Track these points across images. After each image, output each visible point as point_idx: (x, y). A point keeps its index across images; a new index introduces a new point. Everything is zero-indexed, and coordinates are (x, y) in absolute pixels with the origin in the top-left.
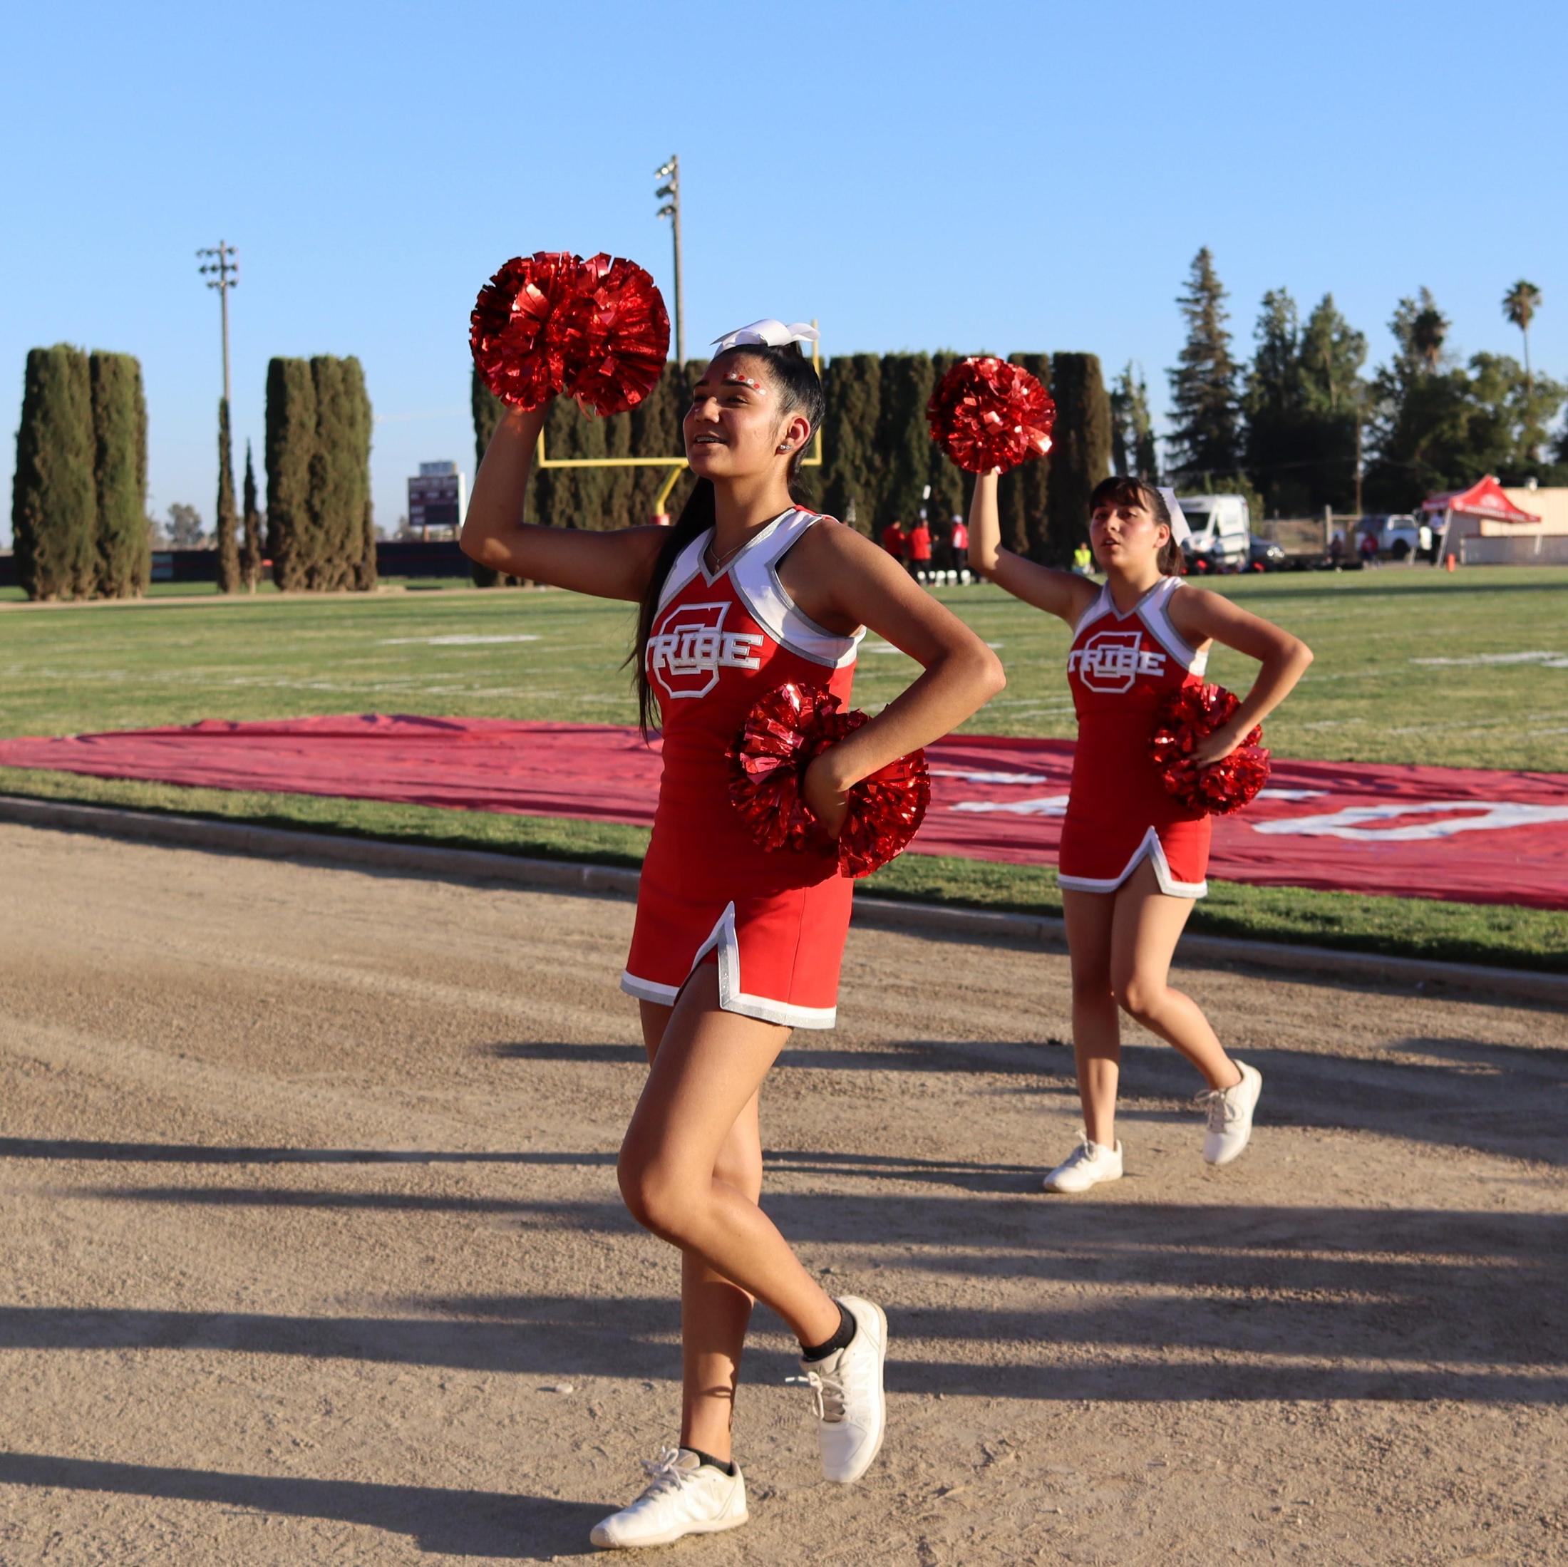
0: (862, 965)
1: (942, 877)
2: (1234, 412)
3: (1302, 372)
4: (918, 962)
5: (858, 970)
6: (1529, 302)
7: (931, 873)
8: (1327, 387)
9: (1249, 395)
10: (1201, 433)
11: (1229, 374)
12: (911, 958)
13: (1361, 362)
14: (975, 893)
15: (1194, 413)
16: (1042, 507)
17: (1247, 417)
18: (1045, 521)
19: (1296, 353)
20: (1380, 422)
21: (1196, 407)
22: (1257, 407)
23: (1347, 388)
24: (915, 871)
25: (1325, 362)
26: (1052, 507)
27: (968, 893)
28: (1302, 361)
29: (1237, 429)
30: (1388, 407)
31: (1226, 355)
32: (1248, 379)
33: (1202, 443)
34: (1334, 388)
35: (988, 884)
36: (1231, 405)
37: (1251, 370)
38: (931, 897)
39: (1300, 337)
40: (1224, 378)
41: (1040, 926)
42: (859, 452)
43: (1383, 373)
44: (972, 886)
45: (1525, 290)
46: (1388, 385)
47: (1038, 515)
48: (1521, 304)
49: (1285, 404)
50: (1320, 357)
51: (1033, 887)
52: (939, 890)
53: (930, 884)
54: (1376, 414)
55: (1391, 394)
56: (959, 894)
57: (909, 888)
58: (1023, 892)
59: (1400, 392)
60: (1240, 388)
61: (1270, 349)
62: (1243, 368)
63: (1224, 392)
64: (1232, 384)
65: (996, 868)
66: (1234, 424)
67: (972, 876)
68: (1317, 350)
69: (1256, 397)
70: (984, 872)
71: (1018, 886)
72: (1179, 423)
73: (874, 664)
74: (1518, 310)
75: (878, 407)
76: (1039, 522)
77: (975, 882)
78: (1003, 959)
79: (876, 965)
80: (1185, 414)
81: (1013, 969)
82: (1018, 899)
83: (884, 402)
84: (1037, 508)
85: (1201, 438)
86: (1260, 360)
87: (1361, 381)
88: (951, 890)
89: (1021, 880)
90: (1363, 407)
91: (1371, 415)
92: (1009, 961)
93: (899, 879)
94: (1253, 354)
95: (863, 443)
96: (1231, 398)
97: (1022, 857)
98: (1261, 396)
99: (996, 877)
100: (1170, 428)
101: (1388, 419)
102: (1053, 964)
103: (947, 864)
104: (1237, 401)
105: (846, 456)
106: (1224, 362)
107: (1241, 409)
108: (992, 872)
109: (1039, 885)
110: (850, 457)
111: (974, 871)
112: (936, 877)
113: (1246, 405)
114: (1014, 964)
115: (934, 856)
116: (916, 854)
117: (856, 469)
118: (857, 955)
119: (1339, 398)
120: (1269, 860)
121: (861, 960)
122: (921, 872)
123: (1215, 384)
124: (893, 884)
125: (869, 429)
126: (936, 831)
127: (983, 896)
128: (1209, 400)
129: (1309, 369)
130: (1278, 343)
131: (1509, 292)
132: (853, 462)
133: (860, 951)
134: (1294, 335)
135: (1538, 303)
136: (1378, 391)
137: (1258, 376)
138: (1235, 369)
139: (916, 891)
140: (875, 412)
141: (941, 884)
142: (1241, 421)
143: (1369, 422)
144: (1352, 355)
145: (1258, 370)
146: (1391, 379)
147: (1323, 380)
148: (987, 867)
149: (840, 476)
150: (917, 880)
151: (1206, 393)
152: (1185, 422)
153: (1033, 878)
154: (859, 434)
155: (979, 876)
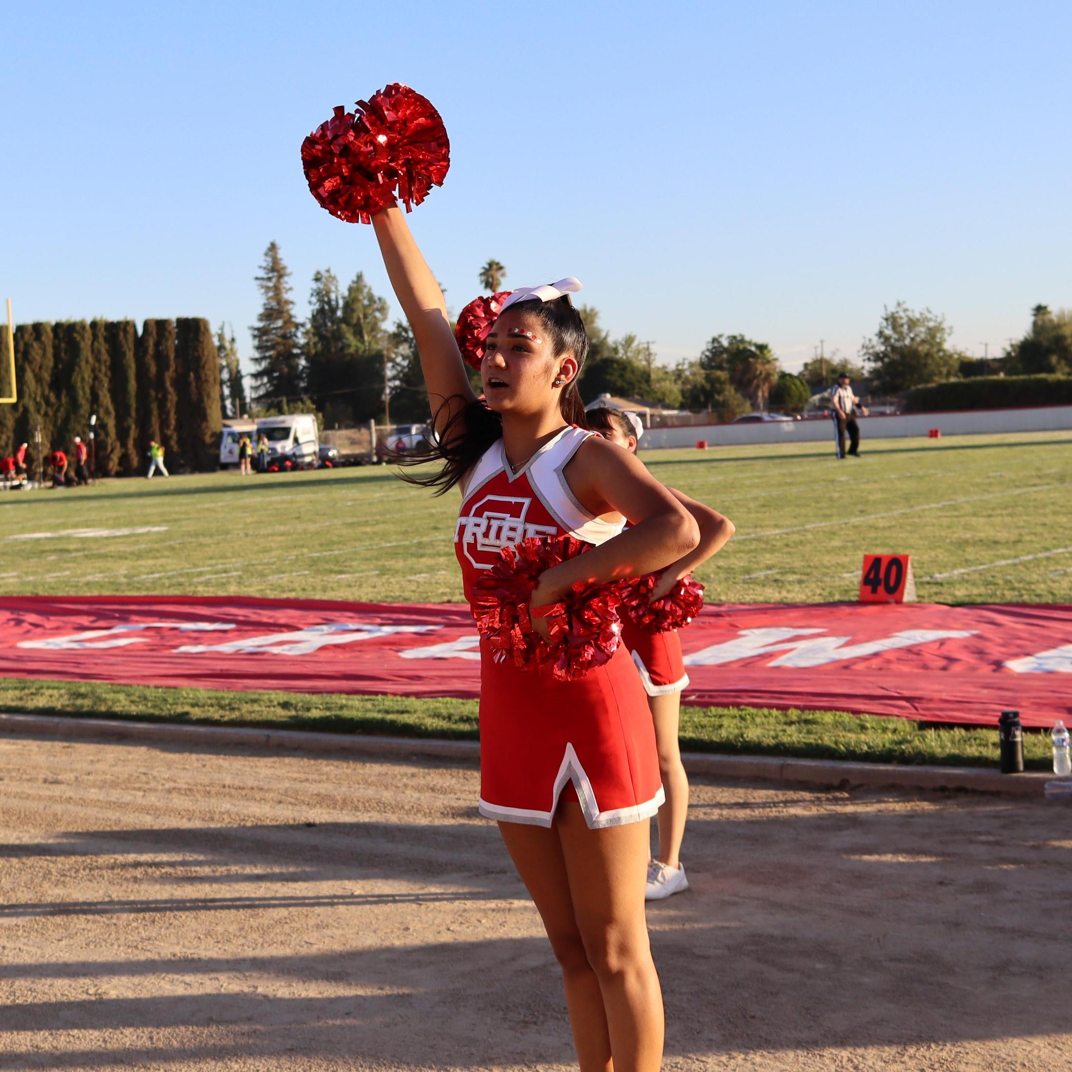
0: (145, 774)
1: (187, 704)
2: (298, 356)
3: (344, 326)
4: (185, 769)
5: (143, 778)
6: (498, 275)
7: (179, 702)
8: (362, 337)
9: (308, 344)
10: (275, 372)
11: (293, 330)
12: (179, 766)
13: (384, 319)
14: (215, 714)
15: (270, 357)
16: (172, 427)
17: (306, 359)
18: (175, 437)
19: (339, 313)
20: (399, 360)
21: (271, 353)
22: (313, 352)
23: (374, 337)
24: (165, 700)
25: (359, 319)
26: (179, 427)
27: (209, 714)
28: (345, 320)
29: (301, 367)
30: (404, 349)
31: (291, 317)
32: (306, 333)
33: (277, 377)
34: (366, 338)
35: (222, 707)
36: (296, 351)
37: (309, 326)
38: (182, 719)
39: (341, 303)
40: (290, 332)
41: (268, 736)
42: (39, 392)
43: (400, 326)
44: (211, 709)
45: (495, 267)
46: (404, 334)
47: (169, 432)
48: (492, 277)
49: (333, 350)
50: (355, 316)
51: (256, 707)
52: (187, 713)
53: (180, 710)
54: (397, 354)
55: (406, 340)
56: (203, 716)
57: (165, 713)
58: (251, 712)
59: (412, 339)
60: (302, 340)
61: (321, 311)
62: (303, 325)
63: (290, 342)
64: (296, 336)
65: (226, 695)
66: (298, 365)
67: (209, 702)
68: (353, 311)
69: (311, 343)
70: (217, 698)
71: (245, 708)
72: (260, 365)
73: (79, 546)
74: (490, 280)
75: (52, 360)
76: (170, 437)
77: (212, 705)
78: (247, 763)
79: (155, 773)
80: (264, 358)
81: (258, 770)
82: (248, 717)
83: (56, 356)
84: (168, 427)
85: (276, 374)
86: (314, 319)
87: (385, 332)
88: (196, 713)
89: (246, 703)
90: (388, 350)
91: (393, 356)
92: (252, 764)
93: (154, 706)
94: (310, 316)
95: (42, 385)
96: (296, 346)
97: (240, 685)
98: (315, 344)
99: (227, 702)
100: (255, 368)
101: (404, 358)
102: (285, 765)
103: (187, 694)
104: (299, 348)
105: (30, 395)
106: (289, 321)
107: (302, 354)
108: (223, 698)
109: (260, 706)
110: (33, 396)
111: (210, 698)
112: (182, 704)
113: (305, 351)
114: (256, 766)
115: (175, 688)
116: (161, 687)
117: (38, 404)
118: (138, 766)
119: (370, 343)
120: (419, 678)
121: (143, 770)
122: (170, 700)
123: (284, 337)
124: (151, 711)
125: (46, 376)
126: (169, 668)
127: (221, 716)
128: (281, 348)
129: (348, 324)
130: (326, 307)
131: (484, 268)
132: (35, 399)
133: (139, 763)
134: (337, 301)
135: (503, 275)
136: (397, 338)
137: (312, 330)
138: (297, 326)
139: (170, 715)
140: (50, 362)
141: (187, 709)
142: (303, 362)
143: (392, 360)
144: (378, 314)
145: (313, 326)
146: (406, 330)
147: (358, 333)
148: (220, 694)
149: (26, 410)
150: (169, 706)
151: (278, 344)
152: (264, 364)
153: (254, 701)
154: (39, 379)
155: (213, 701)
